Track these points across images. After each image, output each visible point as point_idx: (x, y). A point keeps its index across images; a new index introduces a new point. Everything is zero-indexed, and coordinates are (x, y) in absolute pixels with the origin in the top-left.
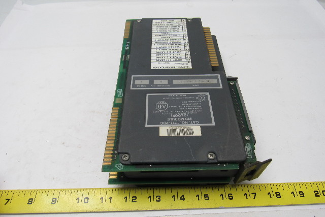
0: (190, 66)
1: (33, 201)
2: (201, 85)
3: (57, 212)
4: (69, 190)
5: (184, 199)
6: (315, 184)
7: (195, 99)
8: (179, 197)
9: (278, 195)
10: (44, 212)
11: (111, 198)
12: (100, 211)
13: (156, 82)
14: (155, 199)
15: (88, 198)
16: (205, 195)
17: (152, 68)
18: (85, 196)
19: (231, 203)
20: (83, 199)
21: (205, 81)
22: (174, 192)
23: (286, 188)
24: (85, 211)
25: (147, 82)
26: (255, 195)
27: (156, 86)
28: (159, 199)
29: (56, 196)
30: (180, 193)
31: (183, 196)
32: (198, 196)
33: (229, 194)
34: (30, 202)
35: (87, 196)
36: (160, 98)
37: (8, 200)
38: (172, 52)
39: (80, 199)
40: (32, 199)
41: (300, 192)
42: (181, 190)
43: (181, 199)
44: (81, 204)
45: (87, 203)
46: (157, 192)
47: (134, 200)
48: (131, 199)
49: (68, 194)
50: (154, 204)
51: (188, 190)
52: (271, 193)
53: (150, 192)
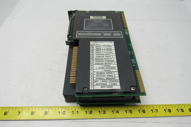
0: (91, 43)
1: (34, 113)
2: (87, 32)
3: (48, 119)
4: (54, 107)
5: (118, 113)
6: (189, 105)
7: (91, 27)
8: (116, 111)
9: (170, 111)
10: (40, 119)
11: (78, 112)
12: (72, 119)
13: (110, 34)
14: (103, 112)
15: (65, 112)
16: (130, 110)
17: (113, 42)
18: (63, 110)
19: (144, 115)
20: (62, 112)
21: (84, 34)
22: (113, 109)
23: (174, 107)
24: (64, 119)
25: (114, 35)
26: (157, 111)
27: (109, 33)
28: (105, 112)
29: (47, 110)
30: (116, 109)
31: (118, 111)
32: (126, 111)
33: (143, 110)
34: (32, 114)
35: (65, 110)
36: (106, 28)
37: (20, 112)
38: (102, 53)
39: (61, 112)
40: (33, 112)
41: (181, 109)
42: (117, 108)
43: (117, 112)
44: (61, 115)
45: (64, 114)
46: (103, 109)
47: (91, 112)
48: (89, 112)
49: (54, 109)
50: (102, 115)
51: (120, 107)
52: (166, 110)
53: (100, 109)
